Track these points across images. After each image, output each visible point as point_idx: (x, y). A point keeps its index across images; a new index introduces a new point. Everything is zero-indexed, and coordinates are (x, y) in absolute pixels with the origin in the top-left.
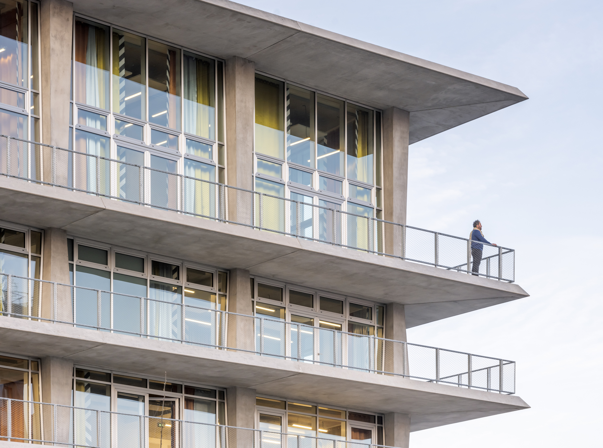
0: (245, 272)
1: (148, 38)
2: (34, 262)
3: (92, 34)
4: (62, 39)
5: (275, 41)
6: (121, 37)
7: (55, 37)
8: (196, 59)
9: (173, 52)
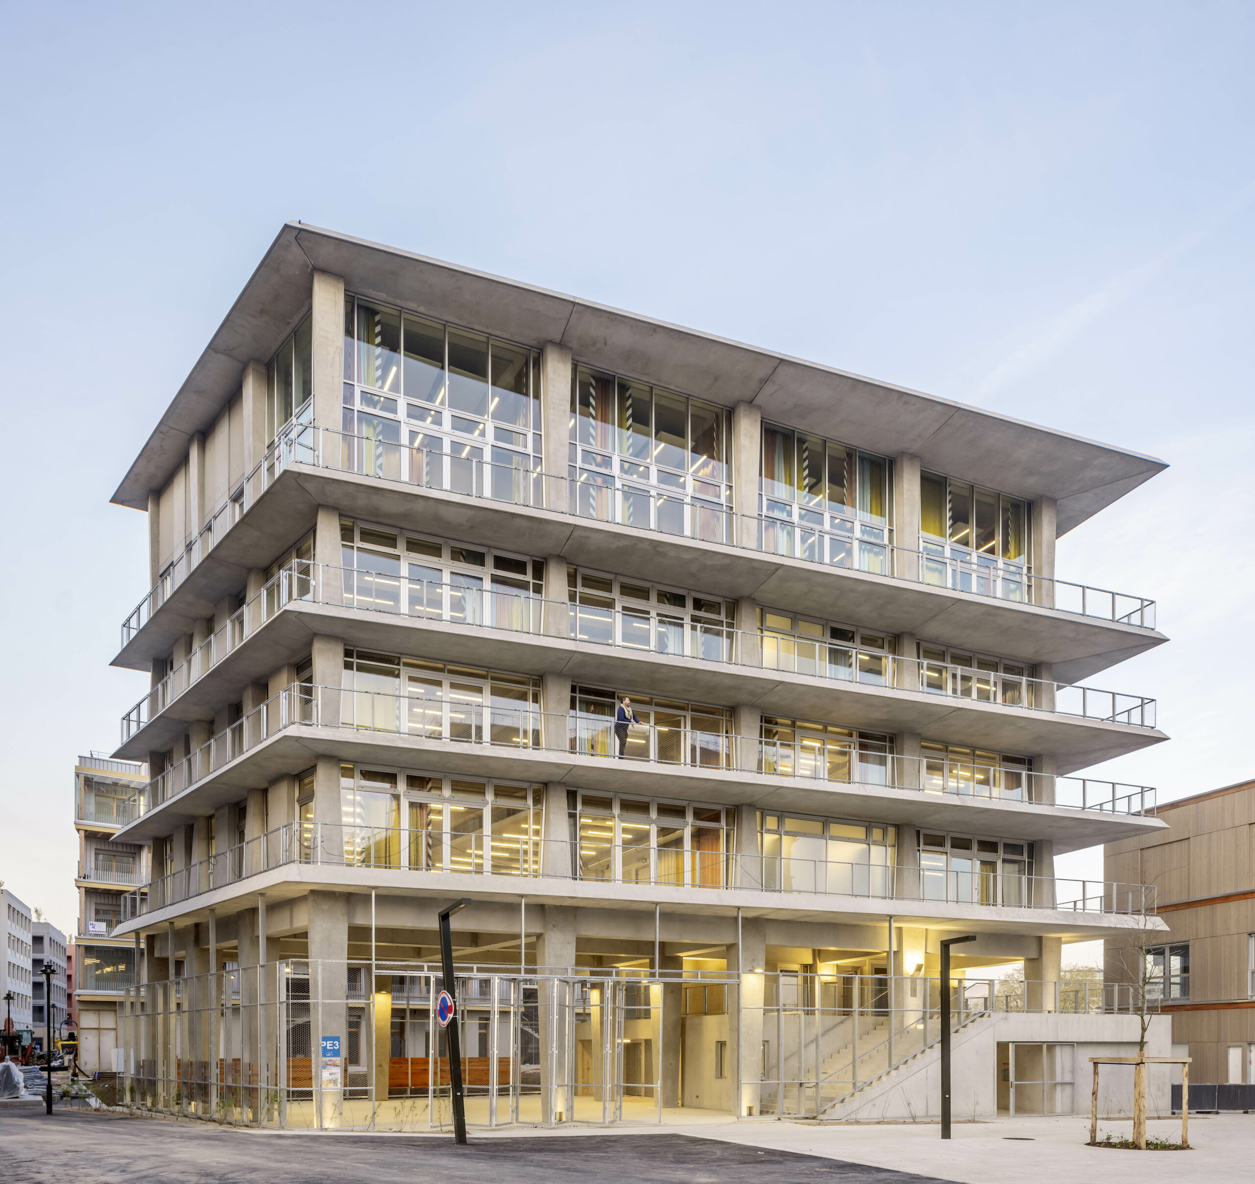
0: (912, 635)
1: (827, 440)
2: (729, 640)
3: (779, 439)
4: (751, 437)
5: (937, 426)
6: (804, 442)
7: (746, 435)
8: (870, 460)
9: (850, 454)
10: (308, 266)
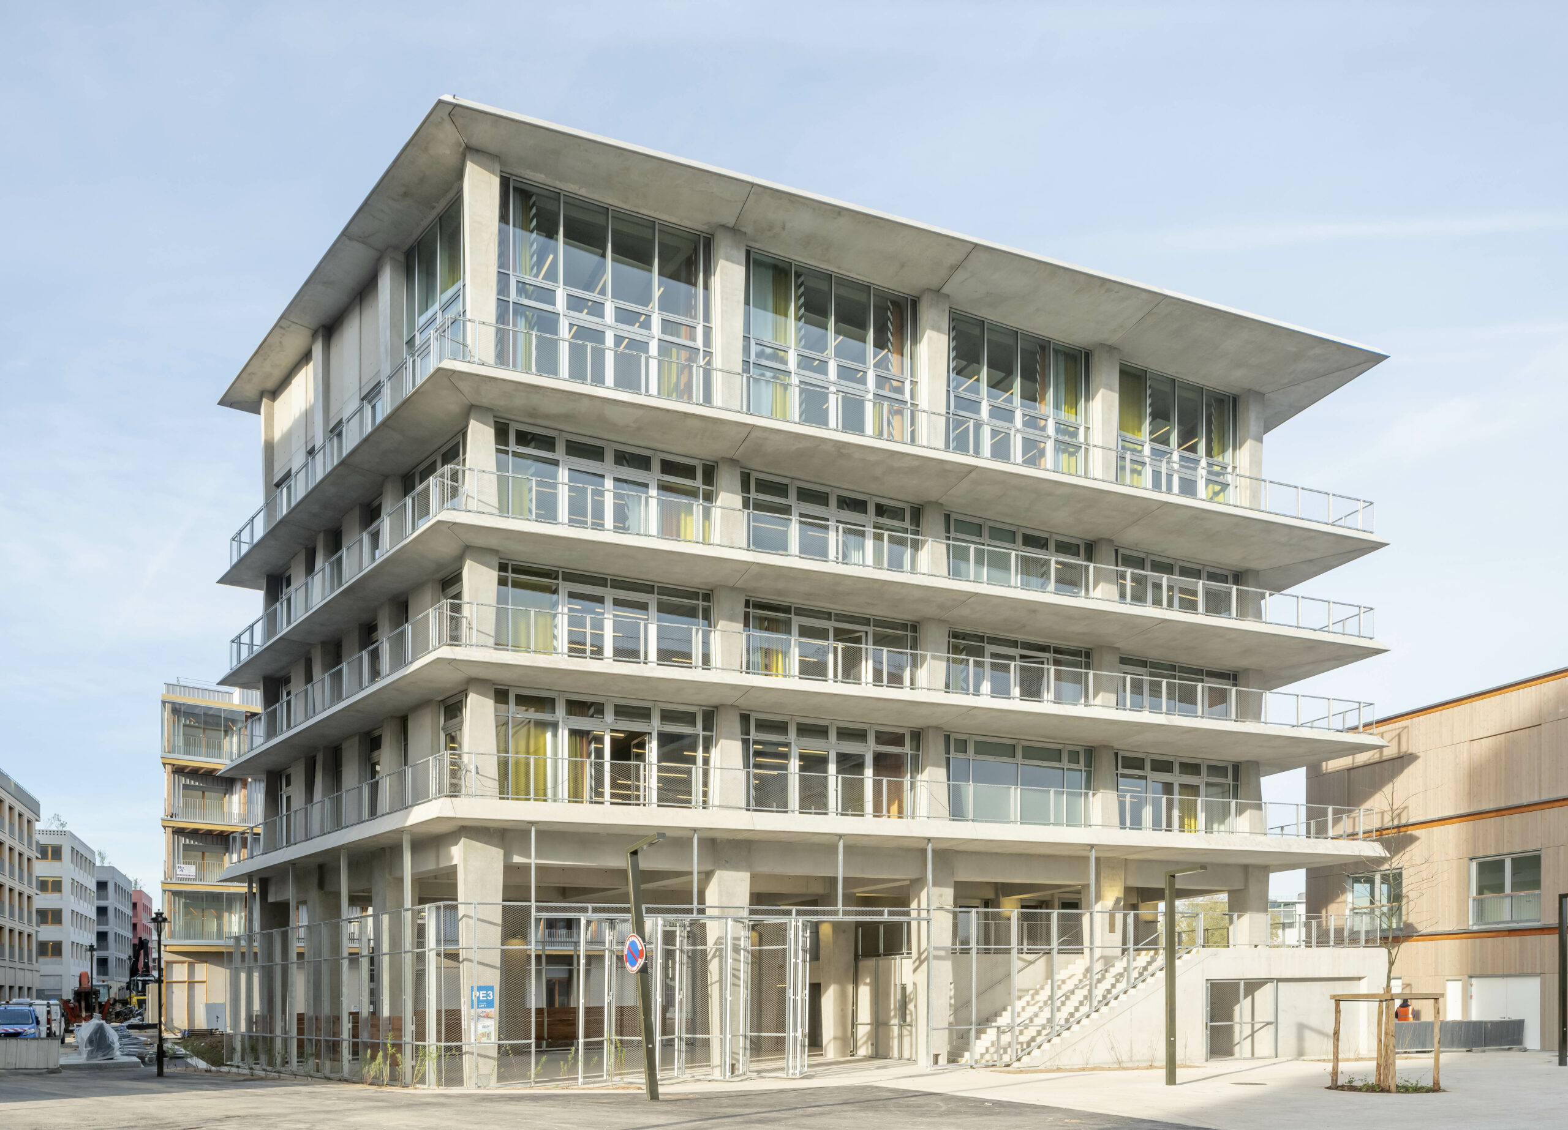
0: (1109, 542)
1: (1020, 332)
2: (913, 548)
5: (1141, 314)
8: (1065, 353)
9: (1043, 346)
10: (461, 145)
